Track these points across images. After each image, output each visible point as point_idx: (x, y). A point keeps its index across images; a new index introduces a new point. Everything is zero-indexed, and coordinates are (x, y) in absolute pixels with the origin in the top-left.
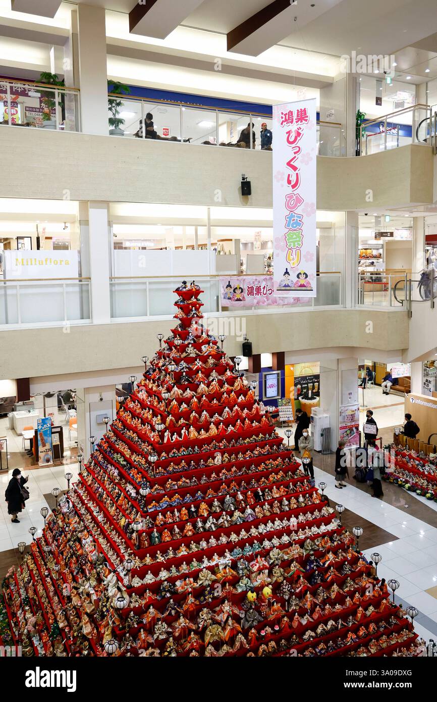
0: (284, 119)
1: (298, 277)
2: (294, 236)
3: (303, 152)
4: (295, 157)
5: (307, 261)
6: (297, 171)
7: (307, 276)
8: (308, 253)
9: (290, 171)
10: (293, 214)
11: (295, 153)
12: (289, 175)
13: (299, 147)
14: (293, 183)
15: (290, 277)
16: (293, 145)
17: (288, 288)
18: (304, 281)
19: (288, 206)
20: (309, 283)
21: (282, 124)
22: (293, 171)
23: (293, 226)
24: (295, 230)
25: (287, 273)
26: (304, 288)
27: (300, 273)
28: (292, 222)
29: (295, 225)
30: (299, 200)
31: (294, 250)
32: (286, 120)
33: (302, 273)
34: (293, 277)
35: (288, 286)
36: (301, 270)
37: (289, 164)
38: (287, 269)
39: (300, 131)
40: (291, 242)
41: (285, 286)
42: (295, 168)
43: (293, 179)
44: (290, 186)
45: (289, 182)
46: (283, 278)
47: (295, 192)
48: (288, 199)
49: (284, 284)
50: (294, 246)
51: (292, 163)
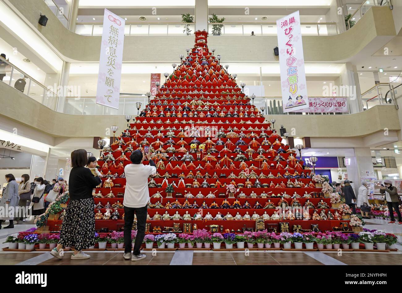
0: (283, 25)
1: (297, 99)
2: (293, 78)
3: (294, 36)
4: (290, 40)
5: (301, 89)
6: (291, 46)
7: (302, 97)
8: (302, 85)
9: (288, 47)
10: (291, 67)
11: (290, 38)
12: (287, 49)
13: (292, 35)
14: (290, 53)
15: (292, 100)
16: (289, 35)
17: (291, 106)
18: (301, 100)
19: (288, 64)
20: (304, 101)
21: (282, 27)
22: (289, 47)
23: (292, 74)
24: (293, 75)
25: (290, 98)
26: (301, 104)
27: (298, 97)
28: (291, 71)
29: (293, 73)
30: (294, 60)
31: (293, 85)
32: (284, 25)
33: (299, 96)
34: (294, 100)
35: (292, 105)
36: (298, 94)
37: (287, 44)
38: (290, 96)
39: (291, 28)
40: (292, 82)
41: (290, 106)
42: (290, 45)
43: (290, 51)
44: (288, 54)
45: (288, 52)
46: (289, 101)
47: (291, 57)
48: (288, 61)
49: (289, 105)
50: (293, 83)
51: (288, 43)
